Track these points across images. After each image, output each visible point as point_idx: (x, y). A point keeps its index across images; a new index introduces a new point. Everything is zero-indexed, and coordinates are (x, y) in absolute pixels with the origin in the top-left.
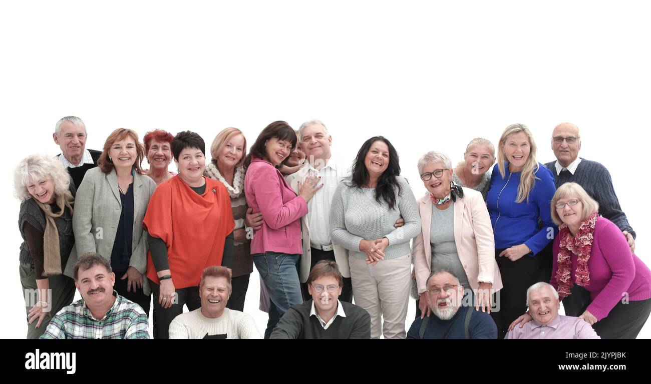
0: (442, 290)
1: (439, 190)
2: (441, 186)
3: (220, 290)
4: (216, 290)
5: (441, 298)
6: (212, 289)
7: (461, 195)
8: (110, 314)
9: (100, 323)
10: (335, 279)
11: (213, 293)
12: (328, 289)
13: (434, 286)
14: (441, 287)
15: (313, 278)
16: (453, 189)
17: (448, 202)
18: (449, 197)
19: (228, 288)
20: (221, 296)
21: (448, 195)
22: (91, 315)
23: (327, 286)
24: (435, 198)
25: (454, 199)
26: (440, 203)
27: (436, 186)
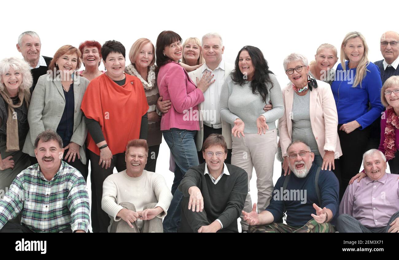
0: (298, 155)
1: (300, 81)
2: (301, 78)
3: (140, 157)
4: (137, 157)
5: (297, 161)
6: (134, 156)
7: (316, 86)
8: (57, 176)
9: (49, 183)
10: (222, 147)
11: (135, 159)
12: (216, 155)
13: (292, 152)
14: (298, 153)
15: (206, 147)
16: (309, 82)
17: (306, 91)
18: (307, 87)
19: (146, 155)
20: (140, 161)
21: (305, 86)
22: (44, 177)
23: (216, 152)
24: (296, 88)
25: (310, 88)
26: (300, 91)
27: (297, 78)
